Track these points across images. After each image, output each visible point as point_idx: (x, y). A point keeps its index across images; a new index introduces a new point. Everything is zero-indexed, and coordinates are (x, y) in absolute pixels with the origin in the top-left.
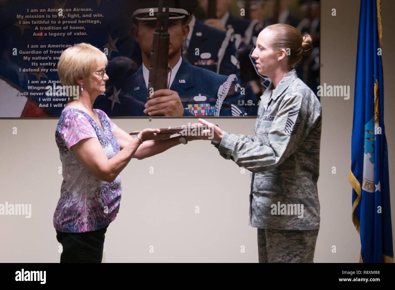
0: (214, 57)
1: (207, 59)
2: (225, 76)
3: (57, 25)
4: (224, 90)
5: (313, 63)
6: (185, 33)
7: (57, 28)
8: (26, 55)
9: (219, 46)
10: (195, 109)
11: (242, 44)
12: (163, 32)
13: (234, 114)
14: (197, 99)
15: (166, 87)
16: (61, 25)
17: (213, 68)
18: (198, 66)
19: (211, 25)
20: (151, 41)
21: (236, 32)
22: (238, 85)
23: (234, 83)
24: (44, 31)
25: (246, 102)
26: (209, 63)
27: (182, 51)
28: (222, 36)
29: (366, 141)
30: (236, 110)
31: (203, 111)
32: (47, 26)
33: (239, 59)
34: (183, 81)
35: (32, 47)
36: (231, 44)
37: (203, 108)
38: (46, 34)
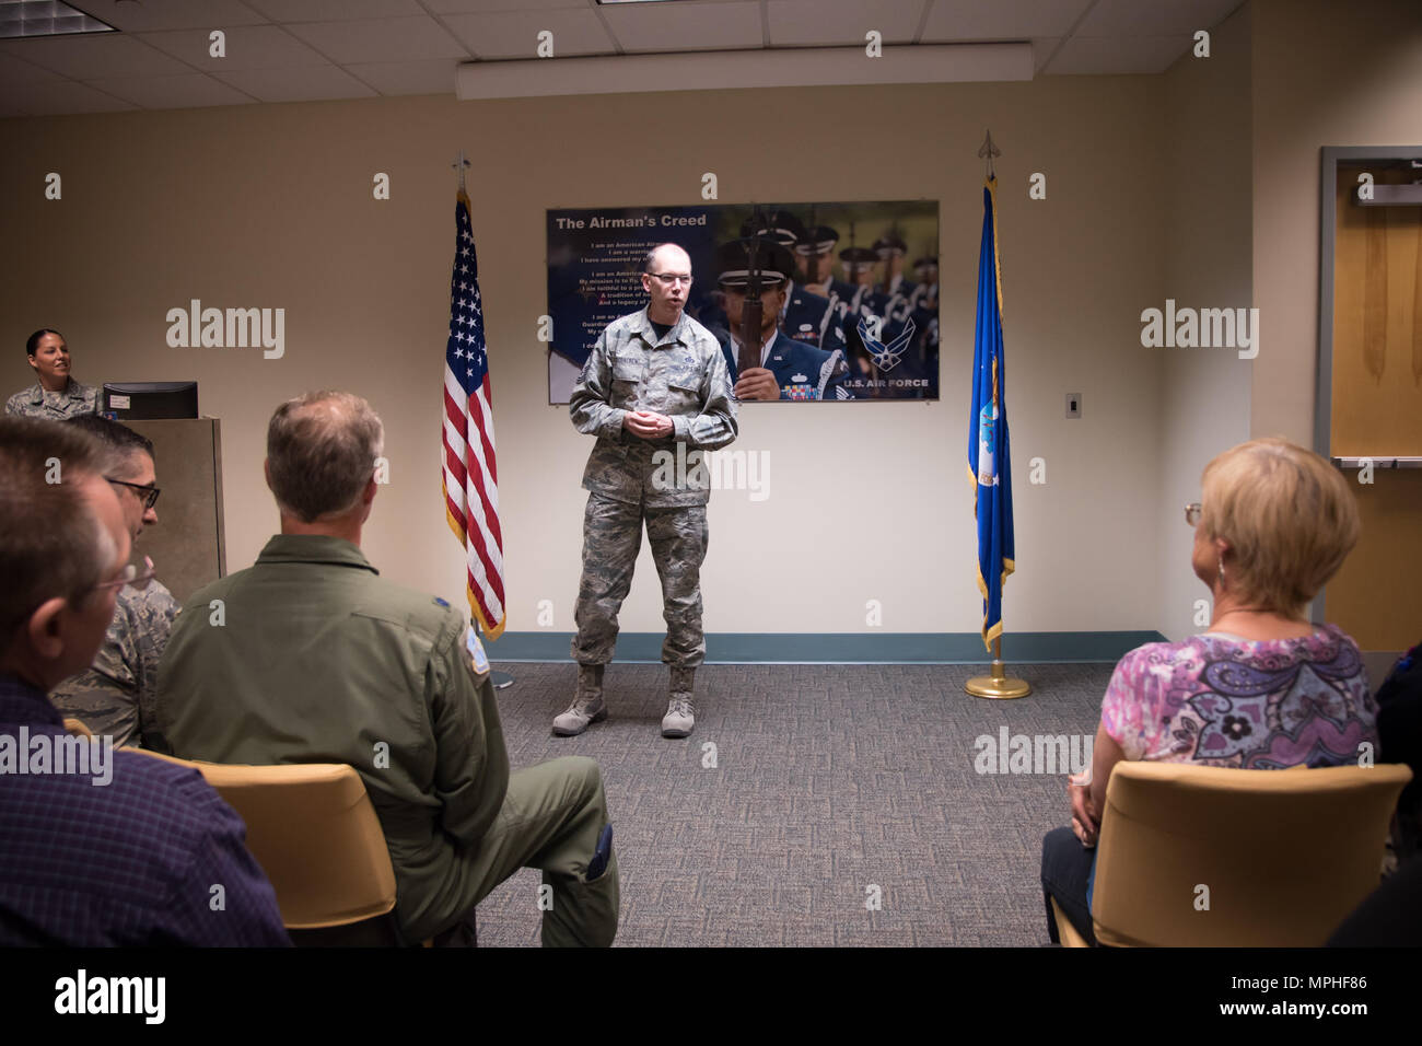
0: (816, 330)
1: (807, 332)
2: (828, 352)
3: (627, 292)
4: (827, 369)
5: (931, 336)
6: (781, 300)
7: (628, 295)
8: (590, 328)
9: (822, 317)
10: (794, 391)
11: (849, 314)
12: (755, 299)
13: (840, 397)
14: (795, 379)
15: (758, 365)
16: (633, 291)
17: (814, 342)
18: (799, 340)
19: (811, 292)
20: (741, 311)
21: (841, 300)
22: (844, 363)
23: (839, 361)
24: (612, 299)
25: (853, 383)
26: (810, 336)
27: (778, 322)
28: (826, 304)
29: (982, 427)
30: (841, 393)
31: (803, 394)
32: (617, 292)
33: (844, 332)
34: (780, 358)
35: (599, 317)
36: (836, 314)
37: (803, 390)
38: (614, 303)
